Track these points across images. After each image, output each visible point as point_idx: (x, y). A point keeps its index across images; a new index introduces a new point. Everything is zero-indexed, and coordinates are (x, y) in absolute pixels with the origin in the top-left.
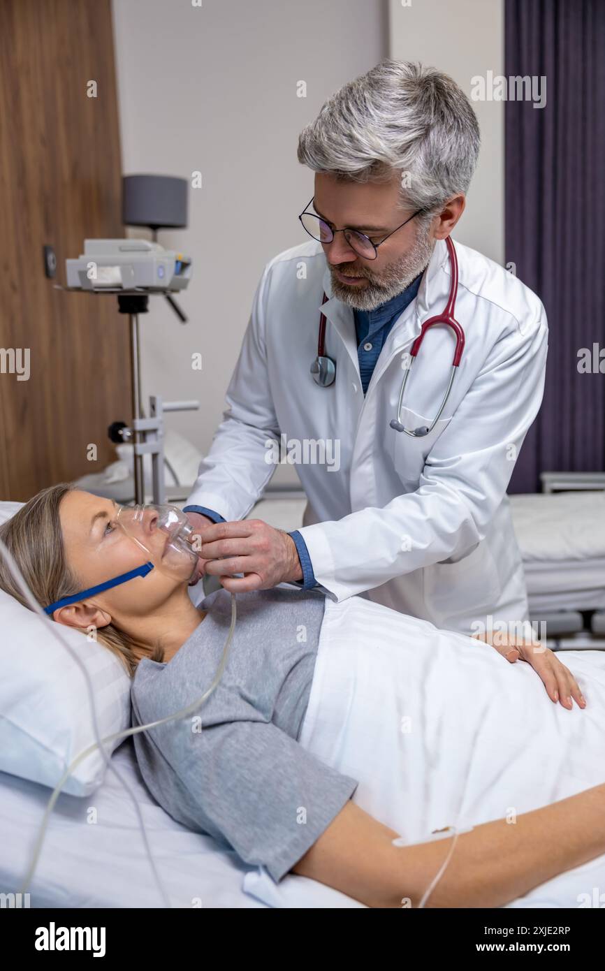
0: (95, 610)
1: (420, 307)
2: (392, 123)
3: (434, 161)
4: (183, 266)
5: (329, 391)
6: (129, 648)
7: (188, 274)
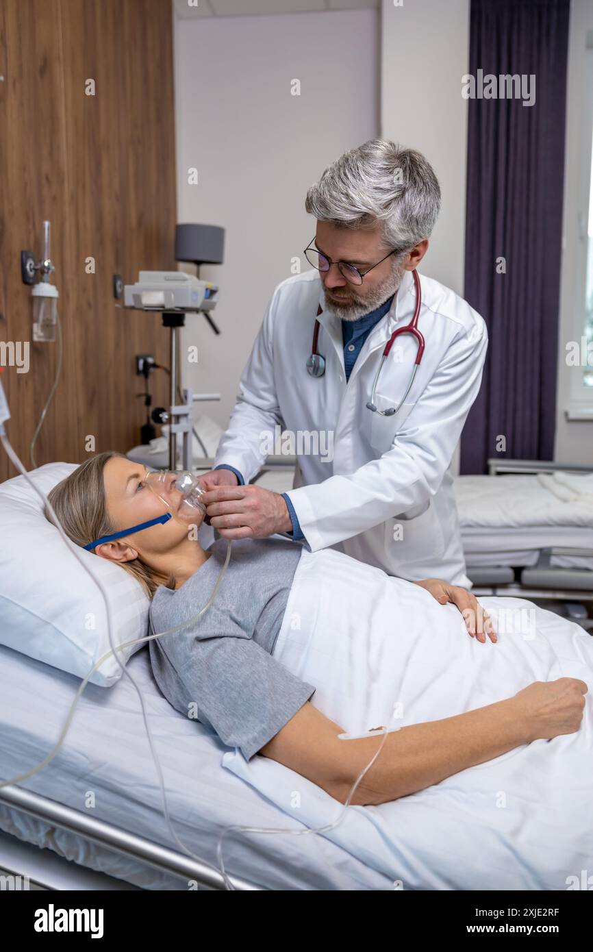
0: (126, 547)
1: (392, 319)
2: (378, 186)
3: (408, 215)
4: (212, 292)
5: (321, 380)
6: (150, 577)
7: (215, 298)
